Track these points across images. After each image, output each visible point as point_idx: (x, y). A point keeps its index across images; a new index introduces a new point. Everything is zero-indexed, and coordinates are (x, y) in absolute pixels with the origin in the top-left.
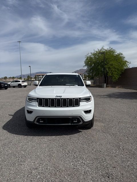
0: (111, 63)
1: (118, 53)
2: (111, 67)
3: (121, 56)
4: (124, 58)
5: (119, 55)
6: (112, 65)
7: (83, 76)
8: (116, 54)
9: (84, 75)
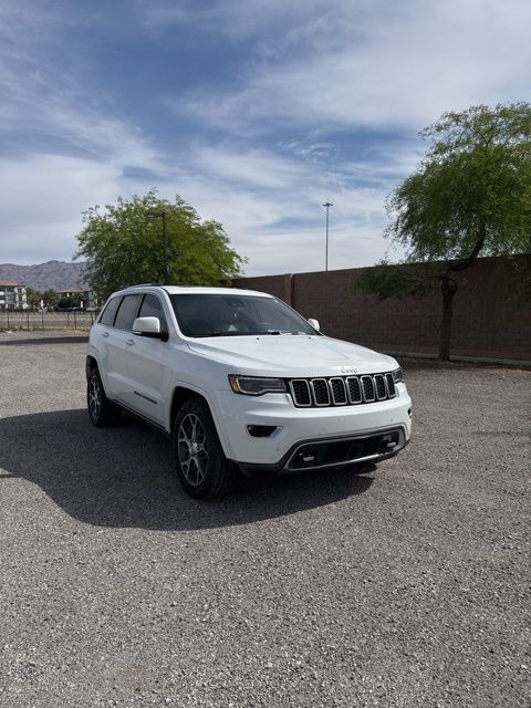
0: (188, 255)
1: (207, 222)
2: (191, 269)
3: (217, 232)
4: (227, 241)
5: (211, 227)
6: (191, 262)
7: (24, 297)
8: (201, 223)
9: (29, 292)
